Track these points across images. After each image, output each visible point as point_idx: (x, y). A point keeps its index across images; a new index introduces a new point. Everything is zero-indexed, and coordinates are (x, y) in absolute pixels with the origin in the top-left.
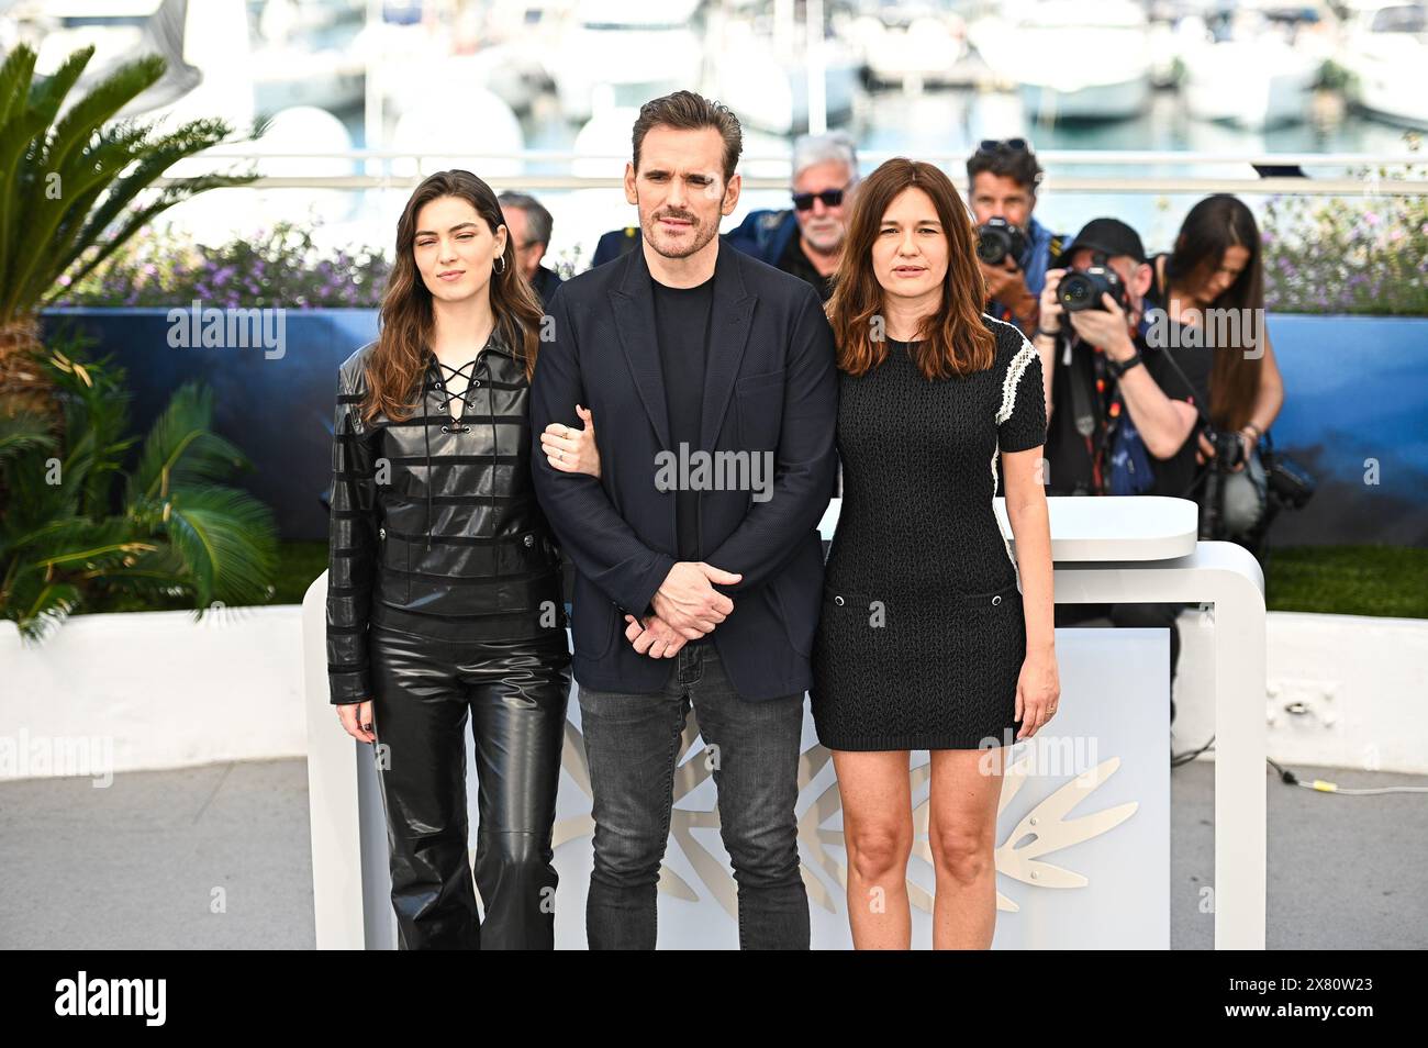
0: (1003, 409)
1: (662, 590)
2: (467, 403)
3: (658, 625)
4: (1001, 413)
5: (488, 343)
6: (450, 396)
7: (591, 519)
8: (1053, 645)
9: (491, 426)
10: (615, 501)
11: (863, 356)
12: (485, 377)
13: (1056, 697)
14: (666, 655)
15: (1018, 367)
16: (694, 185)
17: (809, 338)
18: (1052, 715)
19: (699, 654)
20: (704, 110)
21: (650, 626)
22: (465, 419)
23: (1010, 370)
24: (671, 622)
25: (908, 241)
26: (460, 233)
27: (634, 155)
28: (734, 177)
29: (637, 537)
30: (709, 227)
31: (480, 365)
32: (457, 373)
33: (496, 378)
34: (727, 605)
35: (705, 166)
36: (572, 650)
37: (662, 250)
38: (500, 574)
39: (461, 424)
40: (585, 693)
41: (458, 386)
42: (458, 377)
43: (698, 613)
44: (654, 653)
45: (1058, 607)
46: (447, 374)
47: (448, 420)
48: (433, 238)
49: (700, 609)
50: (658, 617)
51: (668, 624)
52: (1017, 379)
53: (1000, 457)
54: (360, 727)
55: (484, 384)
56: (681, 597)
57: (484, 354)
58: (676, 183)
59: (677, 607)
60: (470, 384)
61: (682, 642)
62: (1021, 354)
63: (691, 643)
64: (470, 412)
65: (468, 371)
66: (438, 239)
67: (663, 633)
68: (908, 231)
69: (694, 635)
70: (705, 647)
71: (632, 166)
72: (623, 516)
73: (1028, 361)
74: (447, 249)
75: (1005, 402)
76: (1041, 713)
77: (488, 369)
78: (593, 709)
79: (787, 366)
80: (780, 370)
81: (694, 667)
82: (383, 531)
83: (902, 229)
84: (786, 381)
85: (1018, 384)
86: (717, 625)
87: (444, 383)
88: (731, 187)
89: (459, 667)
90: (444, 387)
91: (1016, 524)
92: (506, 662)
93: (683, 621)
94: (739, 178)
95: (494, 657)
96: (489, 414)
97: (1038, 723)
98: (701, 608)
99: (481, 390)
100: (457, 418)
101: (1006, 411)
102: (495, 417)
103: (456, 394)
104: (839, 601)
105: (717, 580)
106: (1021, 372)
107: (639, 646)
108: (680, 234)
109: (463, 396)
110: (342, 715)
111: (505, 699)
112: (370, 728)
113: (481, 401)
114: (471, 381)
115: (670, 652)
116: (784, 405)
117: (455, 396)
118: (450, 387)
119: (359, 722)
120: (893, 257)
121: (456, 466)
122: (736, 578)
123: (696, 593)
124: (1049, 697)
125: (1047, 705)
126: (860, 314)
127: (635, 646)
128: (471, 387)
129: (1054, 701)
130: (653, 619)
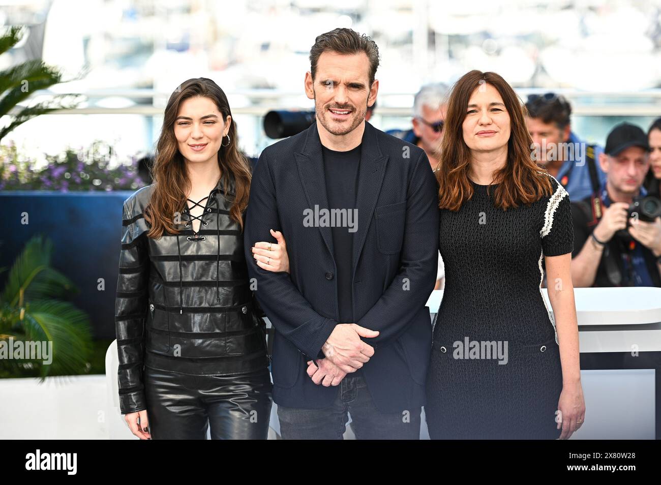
0: (544, 229)
1: (328, 341)
2: (203, 222)
3: (327, 364)
4: (543, 230)
5: (217, 185)
6: (192, 218)
7: (285, 297)
8: (579, 379)
9: (217, 236)
10: (299, 285)
11: (457, 195)
12: (215, 206)
13: (583, 413)
14: (333, 384)
15: (554, 203)
16: (352, 89)
17: (421, 182)
18: (581, 424)
19: (354, 383)
20: (358, 42)
21: (322, 365)
22: (202, 232)
23: (549, 204)
24: (334, 361)
25: (485, 116)
26: (206, 120)
27: (312, 68)
28: (375, 82)
29: (313, 308)
30: (361, 114)
31: (212, 198)
32: (197, 204)
33: (222, 207)
34: (370, 350)
35: (359, 77)
36: (272, 381)
37: (331, 130)
38: (227, 331)
39: (199, 235)
40: (282, 410)
41: (197, 212)
42: (198, 207)
43: (352, 355)
44: (326, 383)
45: (582, 355)
46: (190, 205)
47: (191, 232)
48: (188, 121)
49: (352, 353)
50: (327, 359)
51: (333, 363)
52: (554, 210)
53: (543, 259)
54: (140, 430)
55: (213, 210)
56: (341, 345)
57: (215, 192)
58: (341, 88)
59: (338, 351)
60: (205, 210)
61: (343, 375)
62: (556, 194)
63: (349, 375)
64: (205, 227)
65: (204, 204)
66: (192, 123)
67: (331, 369)
68: (484, 110)
69: (349, 370)
70: (358, 378)
71: (310, 74)
72: (304, 296)
73: (561, 199)
74: (196, 129)
75: (546, 225)
76: (573, 423)
77: (217, 202)
78: (288, 419)
79: (407, 200)
80: (403, 201)
81: (350, 392)
82: (153, 306)
83: (480, 109)
84: (407, 209)
85: (554, 213)
86: (364, 364)
87: (188, 210)
88: (373, 88)
89: (201, 392)
90: (188, 212)
91: (555, 303)
92: (232, 388)
93: (342, 360)
94: (378, 83)
95: (224, 384)
96: (216, 229)
97: (571, 429)
98: (354, 352)
99: (211, 214)
100: (197, 232)
101: (546, 230)
102: (220, 231)
103: (196, 217)
104: (443, 349)
105: (364, 335)
106: (556, 205)
107: (316, 379)
108: (343, 121)
109: (200, 218)
110: (128, 421)
111: (231, 412)
112: (146, 430)
113: (212, 221)
114: (206, 209)
115: (336, 382)
116: (405, 225)
117: (196, 218)
118: (192, 212)
119: (139, 425)
120: (475, 126)
121: (196, 262)
122: (375, 334)
123: (349, 342)
124: (578, 412)
125: (577, 419)
126: (455, 168)
127: (313, 379)
128: (206, 212)
129: (581, 415)
130: (324, 361)
